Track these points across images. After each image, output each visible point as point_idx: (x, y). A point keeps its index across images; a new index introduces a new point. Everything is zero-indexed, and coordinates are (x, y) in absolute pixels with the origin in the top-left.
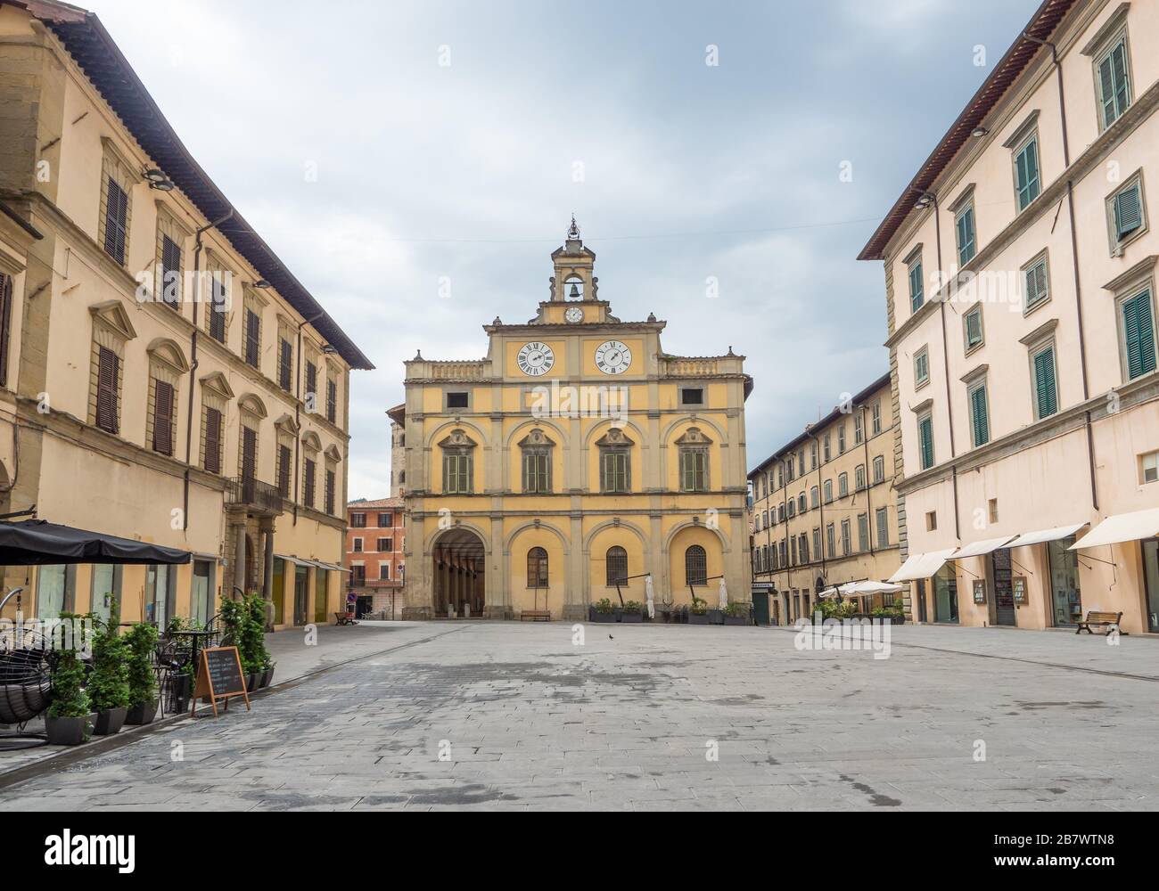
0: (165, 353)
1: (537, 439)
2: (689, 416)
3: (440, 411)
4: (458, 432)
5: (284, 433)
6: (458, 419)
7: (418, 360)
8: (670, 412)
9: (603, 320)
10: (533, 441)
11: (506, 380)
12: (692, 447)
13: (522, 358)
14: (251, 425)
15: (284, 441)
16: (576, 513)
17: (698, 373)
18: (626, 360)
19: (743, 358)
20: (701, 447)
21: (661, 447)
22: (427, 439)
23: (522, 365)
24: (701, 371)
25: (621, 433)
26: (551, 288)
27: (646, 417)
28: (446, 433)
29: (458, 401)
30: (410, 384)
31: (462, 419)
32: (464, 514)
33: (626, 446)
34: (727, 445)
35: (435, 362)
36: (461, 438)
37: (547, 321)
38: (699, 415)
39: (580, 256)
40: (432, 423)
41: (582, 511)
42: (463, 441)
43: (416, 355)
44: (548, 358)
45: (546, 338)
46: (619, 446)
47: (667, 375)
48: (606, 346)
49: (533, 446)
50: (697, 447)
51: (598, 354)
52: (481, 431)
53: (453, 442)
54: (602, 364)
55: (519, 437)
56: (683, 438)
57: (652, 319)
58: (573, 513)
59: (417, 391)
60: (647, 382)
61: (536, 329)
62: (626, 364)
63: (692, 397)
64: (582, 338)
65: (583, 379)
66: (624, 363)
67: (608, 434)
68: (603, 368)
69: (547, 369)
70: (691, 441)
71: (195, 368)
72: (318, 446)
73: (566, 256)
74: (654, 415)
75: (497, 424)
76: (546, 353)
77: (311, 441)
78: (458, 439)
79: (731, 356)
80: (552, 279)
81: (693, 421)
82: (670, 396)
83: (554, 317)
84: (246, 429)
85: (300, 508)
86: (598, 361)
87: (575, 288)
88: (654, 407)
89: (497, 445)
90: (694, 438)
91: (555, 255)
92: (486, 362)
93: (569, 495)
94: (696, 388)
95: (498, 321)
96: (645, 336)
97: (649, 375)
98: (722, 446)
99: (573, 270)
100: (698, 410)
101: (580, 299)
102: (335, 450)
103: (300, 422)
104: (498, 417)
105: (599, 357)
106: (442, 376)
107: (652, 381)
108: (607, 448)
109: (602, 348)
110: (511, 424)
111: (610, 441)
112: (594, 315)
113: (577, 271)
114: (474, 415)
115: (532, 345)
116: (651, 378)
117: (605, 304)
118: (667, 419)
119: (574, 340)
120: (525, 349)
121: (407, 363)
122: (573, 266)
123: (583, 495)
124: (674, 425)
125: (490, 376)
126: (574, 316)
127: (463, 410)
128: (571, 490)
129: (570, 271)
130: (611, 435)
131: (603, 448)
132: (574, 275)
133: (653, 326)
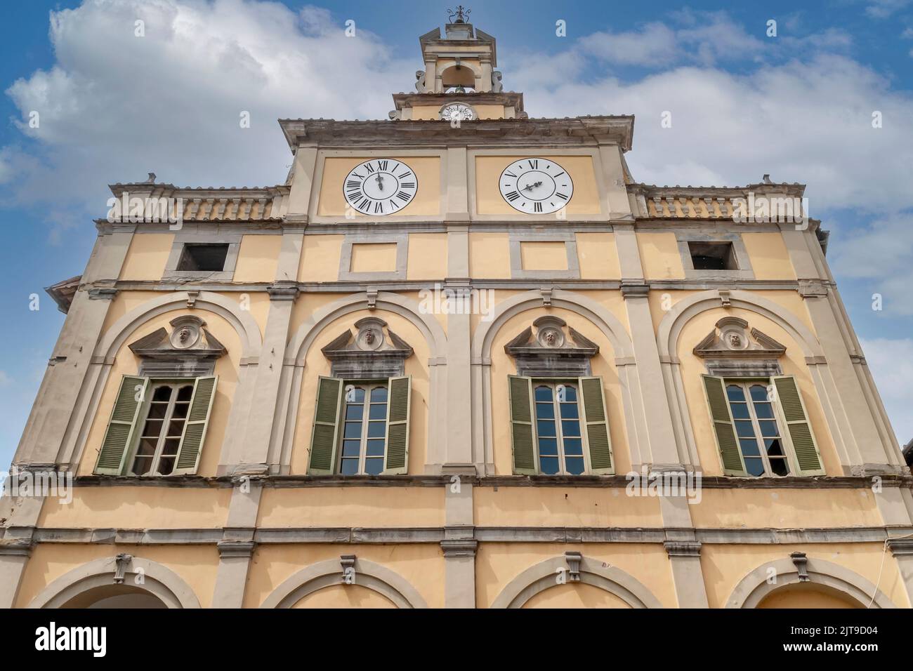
1: (370, 341)
2: (714, 294)
3: (159, 278)
4: (189, 324)
6: (195, 294)
8: (672, 286)
10: (358, 345)
11: (317, 221)
12: (738, 363)
13: (354, 185)
16: (459, 536)
18: (560, 190)
20: (759, 363)
21: (663, 362)
22: (110, 338)
23: (352, 197)
25: (565, 330)
27: (617, 294)
29: (204, 259)
31: (206, 297)
32: (147, 539)
33: (582, 356)
36: (192, 339)
38: (736, 294)
41: (475, 529)
42: (194, 345)
44: (404, 185)
45: (403, 152)
46: (564, 356)
48: (519, 166)
49: (362, 357)
50: (749, 363)
51: (505, 180)
52: (243, 322)
53: (172, 345)
54: (513, 195)
56: (711, 340)
58: (448, 536)
59: (120, 238)
60: (610, 225)
62: (563, 197)
63: (714, 254)
64: (471, 153)
65: (478, 220)
66: (559, 195)
67: (534, 330)
68: (516, 203)
69: (402, 203)
70: (733, 348)
73: (443, 43)
74: (638, 292)
75: (282, 308)
76: (401, 177)
78: (184, 339)
81: (728, 305)
86: (505, 191)
88: (634, 275)
89: (273, 354)
90: (737, 341)
96: (596, 150)
97: (613, 213)
98: (809, 361)
99: (457, 60)
100: (733, 283)
104: (286, 292)
105: (507, 184)
107: (622, 225)
108: (534, 364)
109: (513, 169)
110: (318, 309)
111: (541, 343)
113: (464, 63)
114: (233, 290)
115: (375, 163)
116: (617, 218)
117: (516, 98)
118: (666, 301)
119: (457, 155)
120: (361, 170)
123: (478, 483)
124: (686, 316)
125: (284, 214)
126: (457, 116)
127: (213, 276)
129: (452, 63)
130: (542, 333)
131: (524, 364)
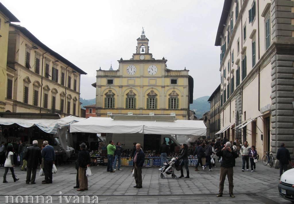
0: (36, 84)
1: (131, 93)
2: (173, 87)
3: (105, 85)
4: (110, 91)
5: (62, 96)
6: (110, 87)
7: (100, 70)
8: (168, 86)
9: (150, 59)
10: (130, 94)
11: (123, 76)
13: (128, 70)
14: (54, 96)
15: (62, 98)
17: (176, 75)
18: (156, 71)
19: (188, 71)
20: (176, 96)
21: (165, 96)
22: (102, 93)
23: (128, 72)
24: (177, 74)
25: (154, 92)
26: (136, 49)
27: (161, 87)
28: (107, 91)
29: (110, 82)
30: (98, 77)
33: (155, 96)
34: (183, 96)
35: (104, 70)
36: (111, 93)
37: (135, 59)
38: (175, 87)
39: (145, 40)
40: (103, 88)
41: (143, 114)
42: (111, 94)
43: (99, 68)
44: (135, 70)
45: (134, 64)
46: (153, 96)
47: (167, 75)
48: (151, 67)
50: (174, 96)
51: (149, 69)
52: (116, 91)
53: (109, 94)
54: (149, 72)
55: (126, 92)
56: (171, 94)
57: (164, 59)
59: (99, 79)
60: (161, 77)
61: (132, 61)
63: (174, 82)
64: (144, 64)
65: (144, 76)
67: (150, 92)
68: (149, 73)
69: (134, 73)
70: (173, 95)
71: (42, 85)
72: (71, 98)
73: (140, 40)
74: (163, 87)
75: (120, 89)
76: (134, 68)
77: (69, 97)
78: (110, 93)
79: (185, 70)
80: (137, 47)
81: (174, 89)
82: (168, 81)
83: (137, 58)
84: (53, 97)
85: (66, 114)
86: (148, 71)
87: (143, 49)
88: (163, 85)
89: (120, 95)
90: (174, 94)
91: (138, 40)
92: (118, 71)
93: (139, 110)
94: (175, 79)
95: (122, 59)
96: (161, 64)
97: (162, 75)
98: (181, 96)
99: (142, 44)
100: (175, 86)
101: (144, 53)
102: (76, 98)
103: (66, 92)
104: (121, 87)
105: (149, 70)
106: (106, 74)
107: (163, 77)
109: (150, 67)
110: (124, 89)
111: (151, 94)
112: (148, 58)
113: (143, 44)
114: (114, 86)
115: (130, 66)
116: (162, 76)
117: (151, 54)
118: (167, 88)
119: (142, 65)
121: (97, 71)
122: (143, 43)
123: (143, 110)
124: (168, 90)
125: (119, 75)
126: (142, 58)
127: (112, 84)
128: (140, 108)
129: (141, 45)
131: (149, 97)
132: (143, 45)
133: (164, 61)
